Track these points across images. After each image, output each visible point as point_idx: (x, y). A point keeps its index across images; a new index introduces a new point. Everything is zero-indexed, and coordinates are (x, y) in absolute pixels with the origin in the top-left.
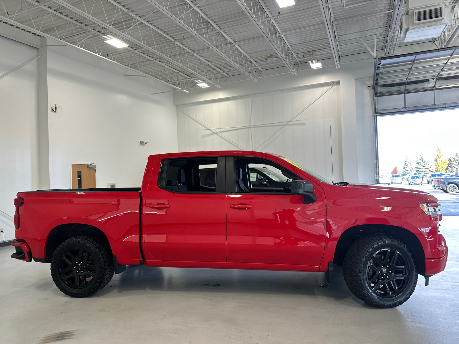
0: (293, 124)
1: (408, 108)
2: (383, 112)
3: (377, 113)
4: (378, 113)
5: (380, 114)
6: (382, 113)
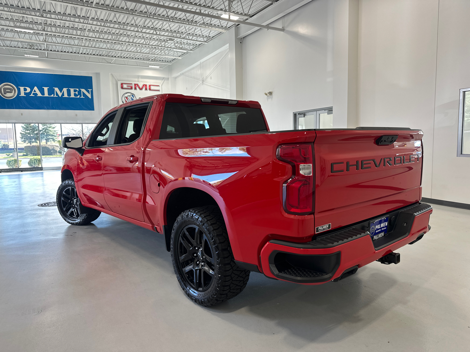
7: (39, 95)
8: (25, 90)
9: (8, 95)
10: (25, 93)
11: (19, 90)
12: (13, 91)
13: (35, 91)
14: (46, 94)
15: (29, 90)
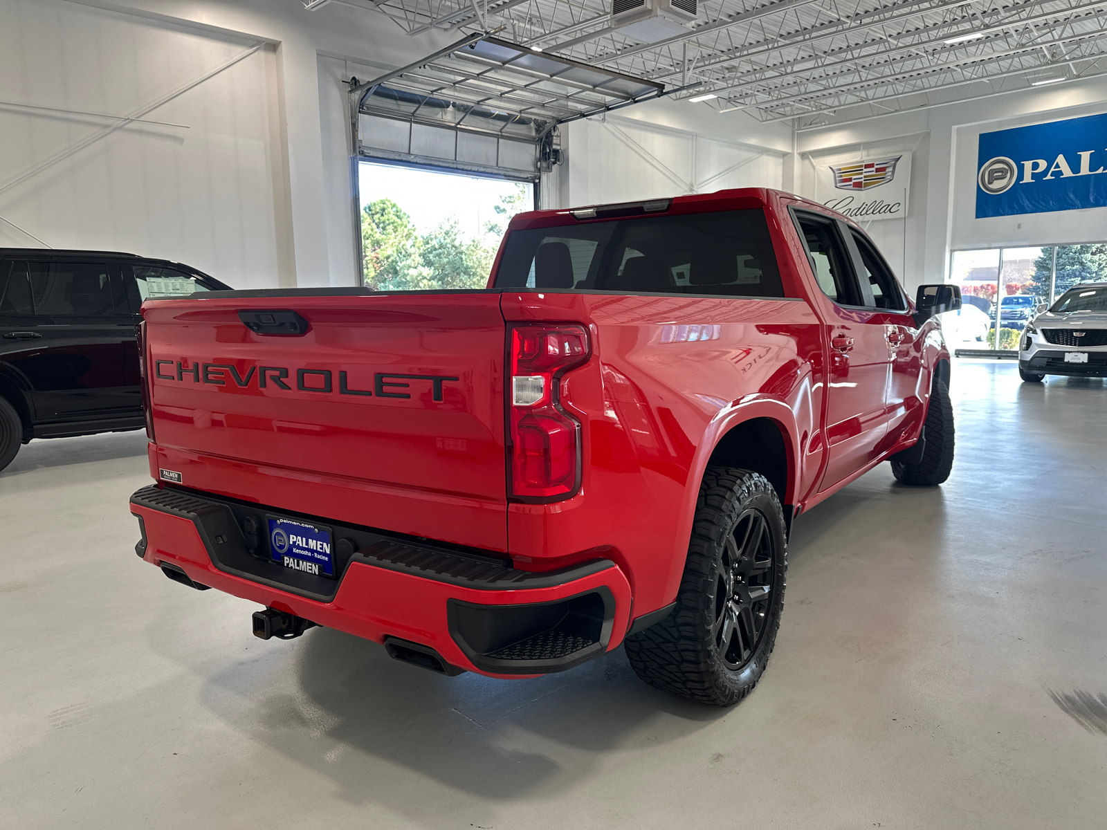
0: (140, 132)
1: (416, 156)
2: (372, 153)
3: (359, 152)
4: (362, 153)
5: (365, 156)
6: (371, 155)
7: (1067, 172)
8: (1035, 166)
9: (997, 185)
10: (1034, 176)
11: (1021, 169)
12: (1009, 175)
13: (1057, 166)
14: (1085, 170)
15: (1043, 164)
